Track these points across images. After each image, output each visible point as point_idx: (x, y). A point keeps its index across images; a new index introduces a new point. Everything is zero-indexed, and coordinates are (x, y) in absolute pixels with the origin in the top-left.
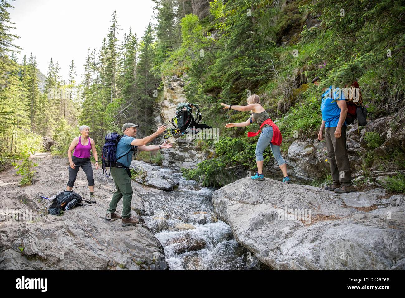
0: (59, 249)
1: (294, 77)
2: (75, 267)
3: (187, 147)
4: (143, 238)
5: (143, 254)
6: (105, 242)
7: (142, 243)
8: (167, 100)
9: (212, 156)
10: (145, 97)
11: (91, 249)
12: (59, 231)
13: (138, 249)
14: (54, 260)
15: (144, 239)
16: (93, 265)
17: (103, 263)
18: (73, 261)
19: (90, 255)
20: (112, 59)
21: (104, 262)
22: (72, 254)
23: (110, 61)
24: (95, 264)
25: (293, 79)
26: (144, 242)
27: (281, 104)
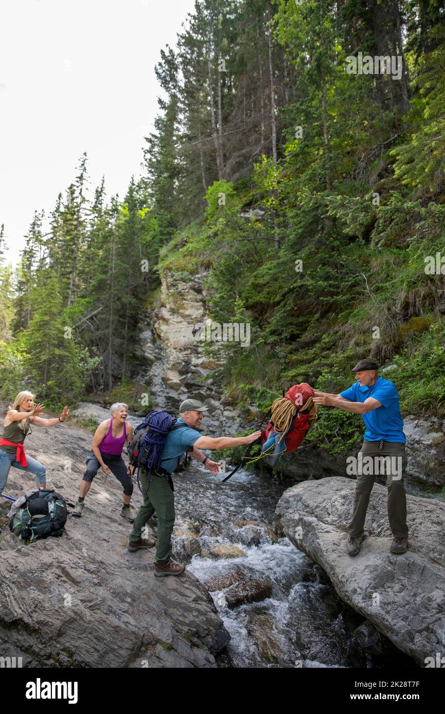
0: (57, 611)
1: (399, 306)
2: (89, 647)
3: (202, 392)
4: (185, 585)
5: (192, 619)
6: (126, 594)
7: (186, 596)
8: (166, 307)
9: (254, 419)
10: (128, 299)
11: (111, 611)
12: (49, 572)
13: (181, 608)
14: (51, 632)
15: (187, 588)
16: (119, 644)
17: (135, 640)
18: (84, 635)
19: (112, 625)
20: (76, 232)
21: (136, 638)
22: (81, 622)
23: (71, 235)
24: (122, 641)
25: (398, 308)
26: (189, 595)
27: (378, 347)
